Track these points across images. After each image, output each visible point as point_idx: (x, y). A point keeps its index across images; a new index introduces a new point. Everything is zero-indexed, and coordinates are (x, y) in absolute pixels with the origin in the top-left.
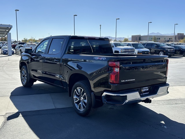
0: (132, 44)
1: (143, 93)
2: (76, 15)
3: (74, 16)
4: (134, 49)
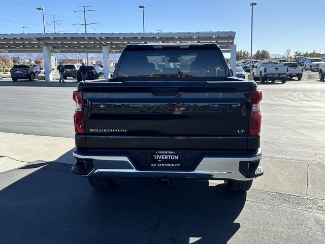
1: (161, 163)
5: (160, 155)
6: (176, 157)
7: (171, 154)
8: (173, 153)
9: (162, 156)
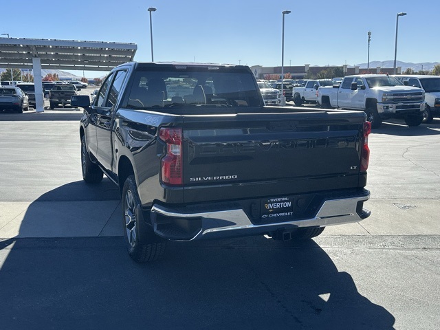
0: (421, 80)
1: (273, 213)
2: (288, 12)
3: (284, 13)
4: (421, 93)
5: (272, 203)
6: (289, 204)
7: (284, 201)
8: (286, 199)
9: (274, 204)
